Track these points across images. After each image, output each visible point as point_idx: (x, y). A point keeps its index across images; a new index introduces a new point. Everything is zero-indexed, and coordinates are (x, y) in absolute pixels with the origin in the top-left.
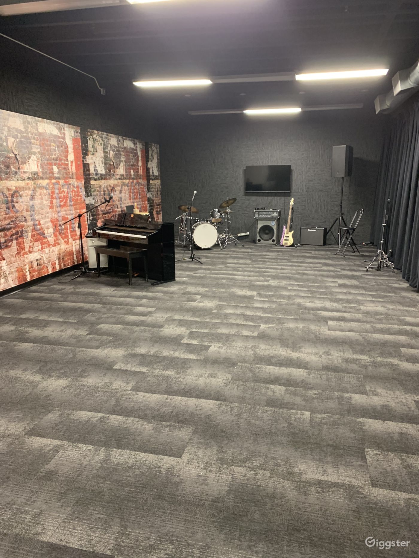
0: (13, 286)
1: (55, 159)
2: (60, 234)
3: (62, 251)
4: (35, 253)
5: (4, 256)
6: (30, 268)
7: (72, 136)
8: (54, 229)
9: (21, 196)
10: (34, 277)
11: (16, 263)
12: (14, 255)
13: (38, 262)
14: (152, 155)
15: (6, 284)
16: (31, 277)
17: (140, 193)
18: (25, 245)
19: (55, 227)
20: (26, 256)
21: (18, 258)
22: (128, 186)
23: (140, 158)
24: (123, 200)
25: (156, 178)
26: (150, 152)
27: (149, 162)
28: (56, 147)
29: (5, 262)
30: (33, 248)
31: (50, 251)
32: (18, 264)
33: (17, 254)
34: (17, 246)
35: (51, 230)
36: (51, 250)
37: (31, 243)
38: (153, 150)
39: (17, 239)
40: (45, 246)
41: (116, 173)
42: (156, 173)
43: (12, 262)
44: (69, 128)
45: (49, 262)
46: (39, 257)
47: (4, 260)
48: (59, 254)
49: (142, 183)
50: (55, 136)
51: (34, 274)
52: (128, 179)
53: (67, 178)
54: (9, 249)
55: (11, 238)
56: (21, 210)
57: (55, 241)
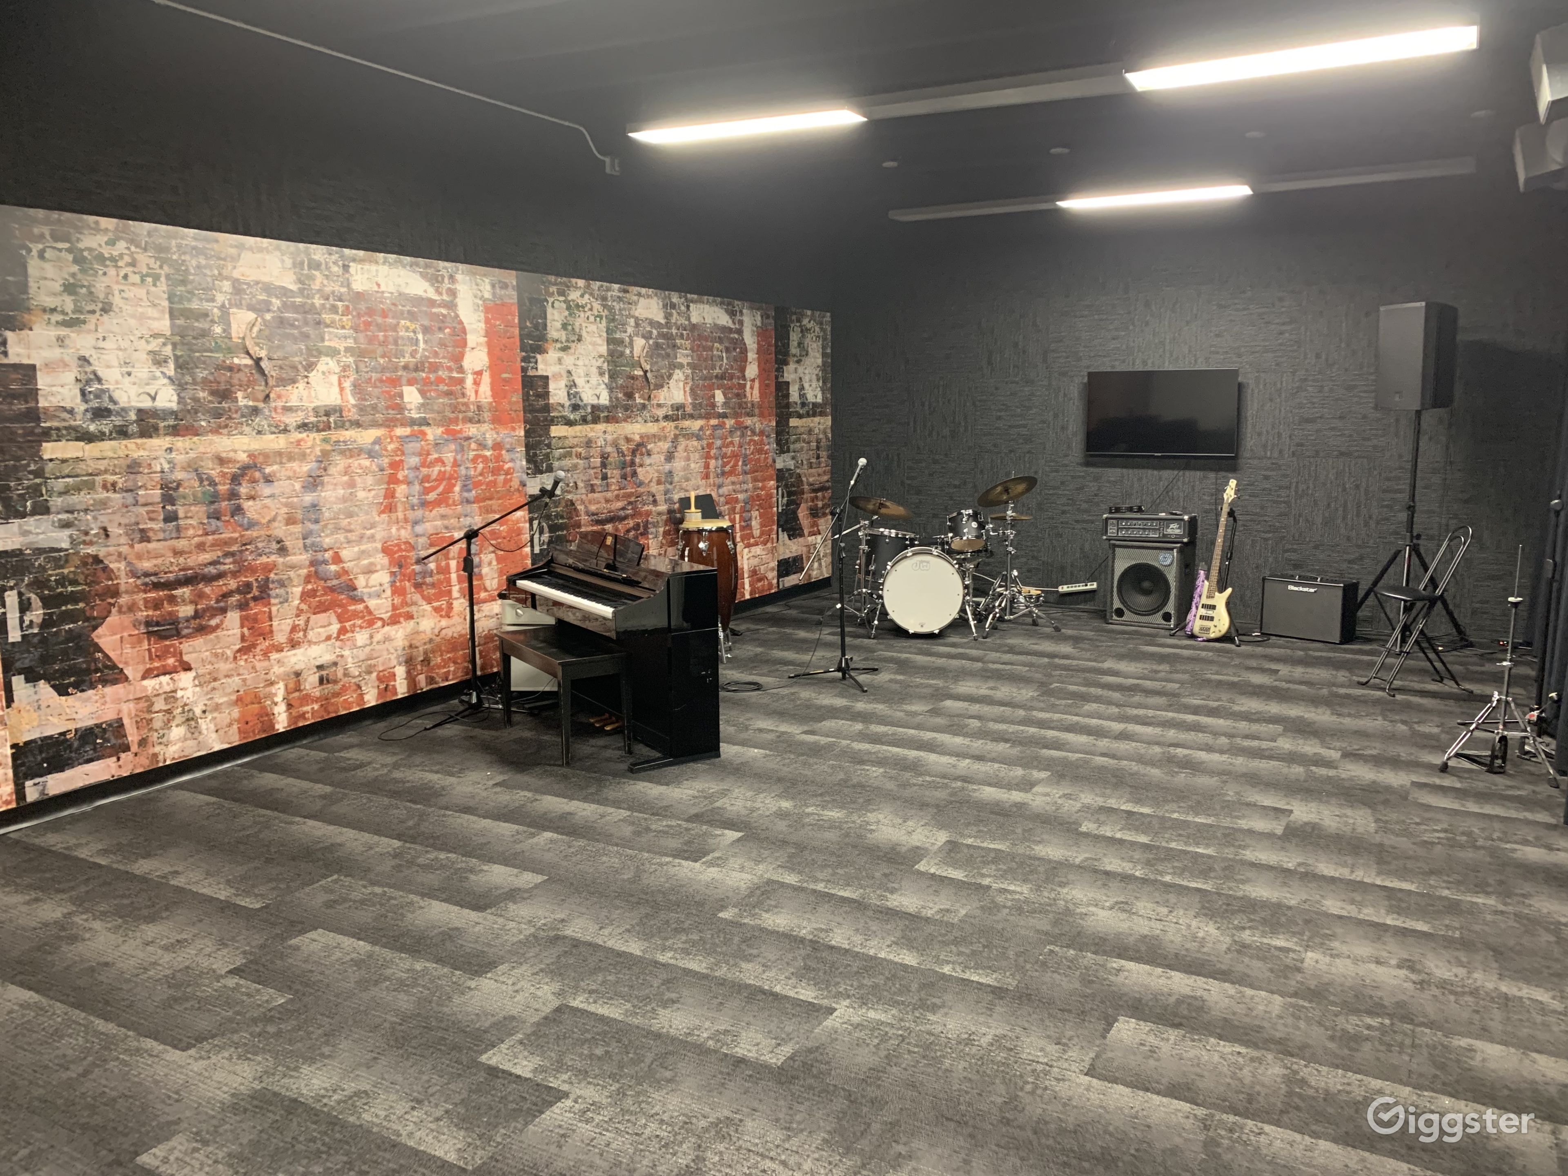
0: (217, 747)
1: (411, 366)
2: (418, 586)
3: (425, 637)
4: (314, 647)
5: (186, 658)
6: (288, 692)
7: (482, 298)
8: (393, 574)
9: (268, 480)
10: (305, 719)
11: (236, 679)
12: (229, 653)
13: (324, 673)
14: (800, 344)
15: (191, 743)
16: (292, 719)
17: (746, 456)
18: (275, 623)
19: (400, 567)
20: (274, 656)
21: (242, 663)
22: (699, 438)
23: (752, 356)
24: (676, 479)
25: (815, 410)
26: (794, 337)
27: (787, 364)
28: (419, 330)
29: (191, 675)
30: (305, 631)
31: (375, 640)
32: (244, 680)
33: (239, 651)
34: (242, 626)
35: (382, 577)
36: (378, 637)
37: (298, 616)
38: (804, 331)
39: (243, 606)
40: (354, 625)
41: (655, 402)
42: (815, 394)
43: (221, 676)
44: (475, 274)
45: (369, 673)
46: (327, 658)
47: (187, 668)
48: (411, 646)
49: (758, 427)
50: (418, 300)
51: (308, 708)
52: (700, 417)
53: (456, 421)
54: (212, 636)
55: (222, 604)
56: (264, 521)
57: (394, 608)
